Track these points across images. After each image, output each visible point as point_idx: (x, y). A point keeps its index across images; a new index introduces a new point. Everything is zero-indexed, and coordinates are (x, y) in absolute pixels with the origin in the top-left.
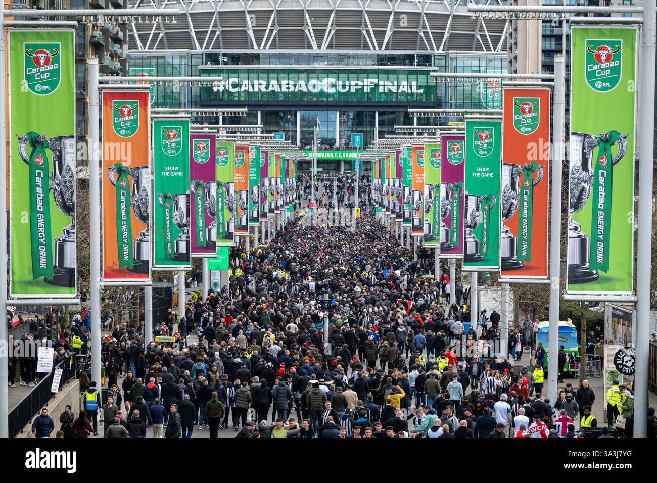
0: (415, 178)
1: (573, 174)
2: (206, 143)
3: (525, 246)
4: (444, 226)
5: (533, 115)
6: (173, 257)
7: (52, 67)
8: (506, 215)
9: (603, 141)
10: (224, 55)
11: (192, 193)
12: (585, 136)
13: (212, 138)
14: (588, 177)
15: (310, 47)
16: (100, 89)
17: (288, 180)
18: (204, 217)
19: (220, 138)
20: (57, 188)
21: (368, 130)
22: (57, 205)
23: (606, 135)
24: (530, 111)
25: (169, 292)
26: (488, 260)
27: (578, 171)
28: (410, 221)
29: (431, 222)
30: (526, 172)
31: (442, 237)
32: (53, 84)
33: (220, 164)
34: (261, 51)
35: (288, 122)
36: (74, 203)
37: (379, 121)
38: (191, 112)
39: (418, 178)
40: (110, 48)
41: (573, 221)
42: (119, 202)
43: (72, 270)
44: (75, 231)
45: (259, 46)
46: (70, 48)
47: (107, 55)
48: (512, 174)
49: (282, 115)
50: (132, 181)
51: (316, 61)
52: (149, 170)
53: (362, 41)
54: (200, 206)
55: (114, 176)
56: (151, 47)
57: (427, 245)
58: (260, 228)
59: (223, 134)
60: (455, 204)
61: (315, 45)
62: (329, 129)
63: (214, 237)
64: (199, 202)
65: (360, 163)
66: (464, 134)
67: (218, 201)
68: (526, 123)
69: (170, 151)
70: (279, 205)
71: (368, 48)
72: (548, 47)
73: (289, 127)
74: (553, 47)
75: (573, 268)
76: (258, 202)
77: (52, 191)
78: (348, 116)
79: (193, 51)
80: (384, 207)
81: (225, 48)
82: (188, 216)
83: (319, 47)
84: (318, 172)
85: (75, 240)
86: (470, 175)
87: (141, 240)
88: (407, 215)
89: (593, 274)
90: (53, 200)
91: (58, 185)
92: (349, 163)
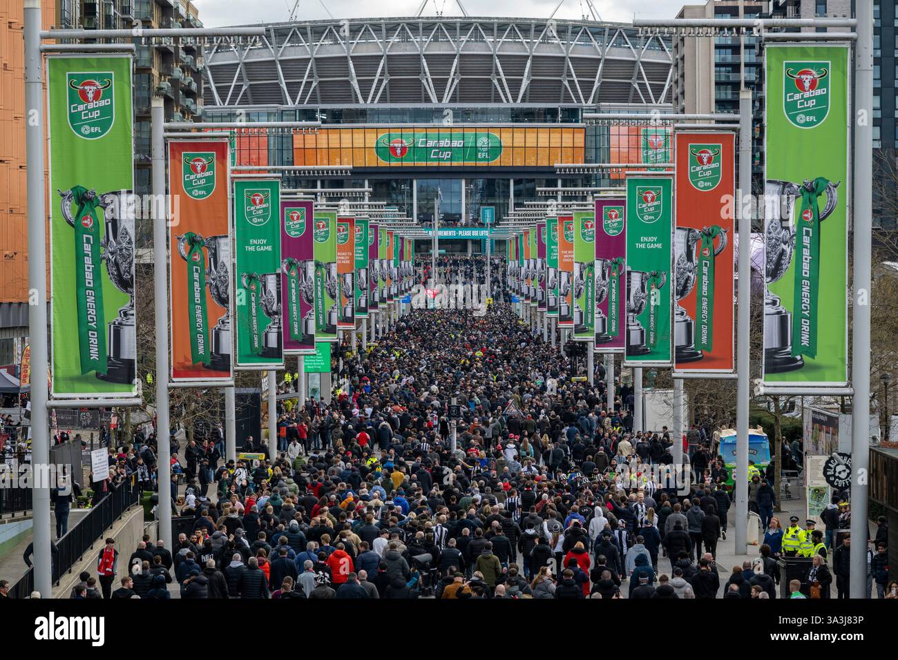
0: (562, 256)
1: (770, 233)
2: (300, 212)
3: (705, 331)
4: (600, 313)
5: (713, 166)
6: (260, 353)
7: (102, 103)
8: (681, 293)
9: (807, 190)
10: (323, 111)
11: (284, 274)
12: (785, 184)
13: (308, 206)
14: (788, 236)
15: (428, 100)
16: (165, 138)
17: (403, 263)
18: (299, 305)
19: (319, 207)
20: (110, 257)
21: (502, 201)
22: (111, 279)
23: (811, 183)
24: (709, 161)
25: (256, 398)
26: (657, 353)
27: (776, 229)
28: (556, 310)
29: (583, 309)
30: (705, 237)
31: (597, 327)
32: (104, 125)
33: (319, 239)
34: (368, 105)
35: (402, 193)
36: (132, 276)
37: (514, 191)
38: (283, 171)
39: (565, 256)
40: (181, 102)
41: (771, 294)
42: (191, 282)
43: (131, 362)
44: (134, 312)
45: (365, 99)
46: (126, 79)
47: (177, 111)
48: (688, 241)
49: (395, 185)
50: (208, 253)
51: (437, 117)
52: (229, 240)
53: (493, 93)
54: (293, 291)
55: (185, 248)
56: (232, 102)
57: (577, 338)
58: (369, 321)
59: (322, 202)
60: (614, 285)
61: (434, 98)
62: (453, 202)
63: (312, 329)
64: (293, 285)
65: (492, 243)
66: (625, 197)
67: (317, 286)
68: (704, 177)
69: (255, 220)
70: (392, 293)
71: (500, 101)
72: (723, 97)
73: (403, 200)
74: (730, 97)
75: (771, 353)
76: (366, 289)
77: (104, 262)
78: (476, 186)
79: (284, 107)
80: (522, 295)
81: (323, 102)
82: (279, 301)
83: (440, 100)
84: (440, 255)
85: (135, 324)
86: (632, 246)
87: (219, 329)
88: (552, 303)
89: (796, 360)
90: (107, 273)
91: (112, 253)
92: (478, 243)
